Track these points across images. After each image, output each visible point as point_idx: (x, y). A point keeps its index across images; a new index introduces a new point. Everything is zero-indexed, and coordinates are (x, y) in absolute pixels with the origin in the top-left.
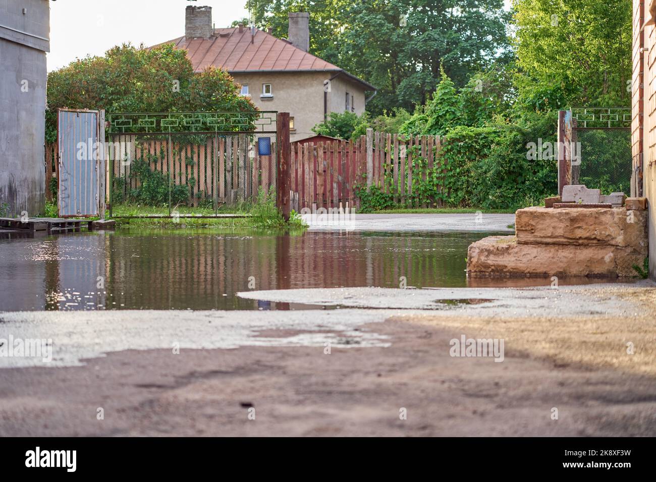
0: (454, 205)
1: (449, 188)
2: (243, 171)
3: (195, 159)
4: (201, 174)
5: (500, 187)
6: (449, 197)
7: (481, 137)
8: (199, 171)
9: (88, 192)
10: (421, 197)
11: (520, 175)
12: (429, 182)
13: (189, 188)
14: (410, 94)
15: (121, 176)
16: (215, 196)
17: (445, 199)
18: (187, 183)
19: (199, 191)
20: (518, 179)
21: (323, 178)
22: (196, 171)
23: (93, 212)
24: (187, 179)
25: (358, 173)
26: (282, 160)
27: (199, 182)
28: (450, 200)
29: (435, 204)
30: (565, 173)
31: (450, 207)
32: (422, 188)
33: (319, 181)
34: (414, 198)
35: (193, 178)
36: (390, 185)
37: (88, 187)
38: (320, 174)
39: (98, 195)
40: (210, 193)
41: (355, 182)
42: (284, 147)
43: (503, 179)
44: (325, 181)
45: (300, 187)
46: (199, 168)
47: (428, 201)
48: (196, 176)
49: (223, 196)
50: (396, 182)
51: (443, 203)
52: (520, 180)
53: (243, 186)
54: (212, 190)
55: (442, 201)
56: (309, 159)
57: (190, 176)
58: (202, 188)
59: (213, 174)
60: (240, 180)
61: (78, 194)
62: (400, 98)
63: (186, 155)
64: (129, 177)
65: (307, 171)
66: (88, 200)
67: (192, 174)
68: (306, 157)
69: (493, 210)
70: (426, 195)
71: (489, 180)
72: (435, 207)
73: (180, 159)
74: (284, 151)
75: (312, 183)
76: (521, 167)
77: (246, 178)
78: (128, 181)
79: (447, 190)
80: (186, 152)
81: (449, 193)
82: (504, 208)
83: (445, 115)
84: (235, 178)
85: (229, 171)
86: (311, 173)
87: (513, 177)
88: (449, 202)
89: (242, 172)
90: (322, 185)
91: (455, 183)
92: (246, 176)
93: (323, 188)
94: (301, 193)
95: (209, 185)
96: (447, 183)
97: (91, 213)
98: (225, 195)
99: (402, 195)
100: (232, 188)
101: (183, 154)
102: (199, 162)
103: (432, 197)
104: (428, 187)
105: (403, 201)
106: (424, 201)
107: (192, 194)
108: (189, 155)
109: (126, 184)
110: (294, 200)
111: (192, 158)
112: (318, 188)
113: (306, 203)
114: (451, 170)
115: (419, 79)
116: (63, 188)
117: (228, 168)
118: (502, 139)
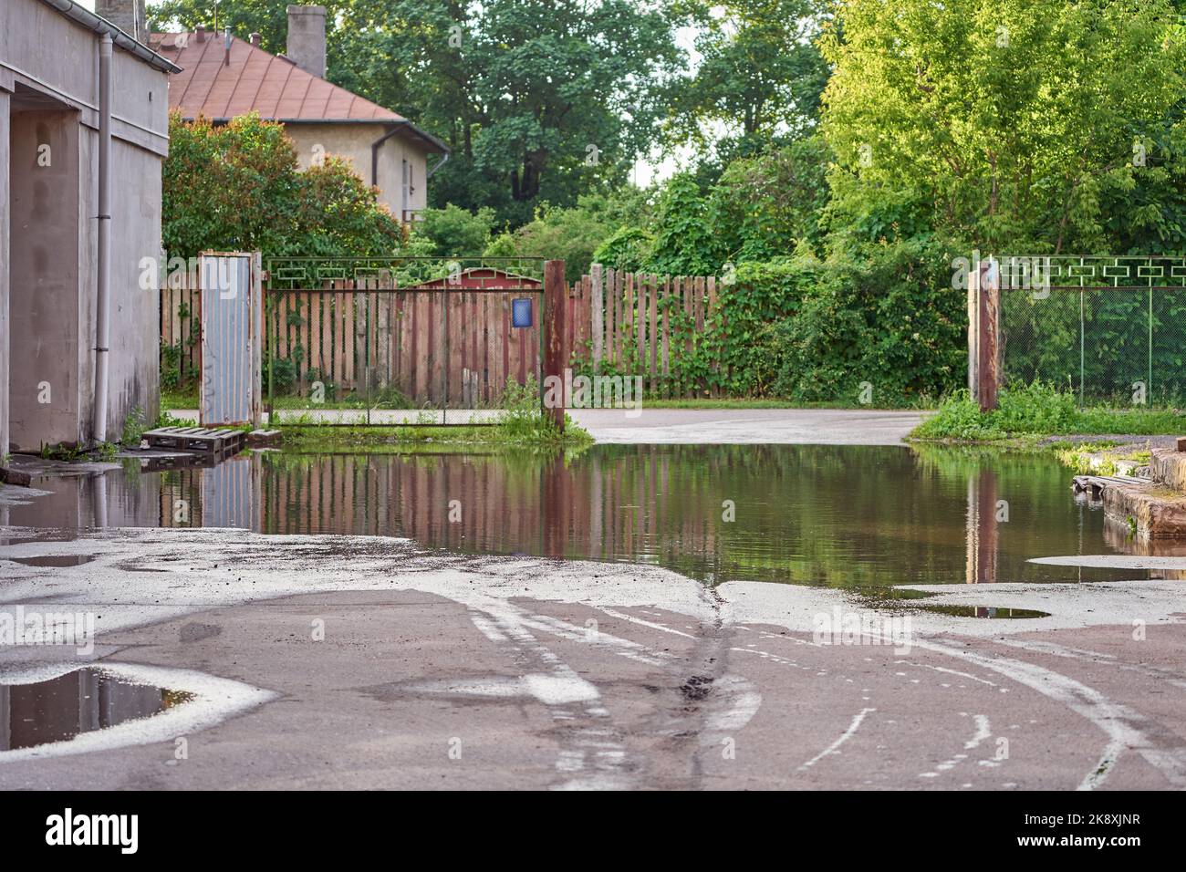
0: (738, 394)
1: (731, 366)
2: (385, 334)
3: (304, 314)
4: (313, 340)
5: (820, 365)
6: (730, 379)
7: (784, 281)
8: (309, 336)
9: (238, 385)
10: (684, 380)
11: (852, 344)
12: (699, 354)
13: (293, 364)
14: (498, 157)
15: (175, 344)
16: (338, 378)
17: (722, 384)
18: (289, 355)
19: (309, 370)
20: (848, 351)
21: (518, 347)
22: (304, 334)
23: (244, 416)
24: (289, 349)
25: (579, 338)
26: (554, 336)
27: (310, 353)
28: (732, 385)
29: (707, 392)
30: (988, 357)
31: (734, 396)
32: (687, 366)
33: (513, 351)
34: (672, 381)
35: (299, 348)
36: (632, 358)
37: (238, 378)
38: (513, 341)
39: (250, 390)
40: (329, 372)
41: (573, 353)
42: (557, 315)
43: (823, 352)
44: (522, 353)
45: (481, 363)
46: (310, 330)
47: (697, 387)
48: (304, 342)
49: (352, 378)
50: (642, 354)
51: (721, 391)
52: (851, 352)
53: (384, 361)
54: (333, 367)
55: (718, 386)
56: (496, 315)
57: (293, 344)
58: (315, 364)
59: (333, 341)
60: (380, 350)
61: (225, 390)
62: (479, 165)
63: (288, 307)
64: (188, 343)
65: (491, 334)
66: (238, 399)
67: (298, 340)
68: (490, 312)
69: (811, 404)
70: (692, 376)
71: (803, 354)
72: (708, 397)
73: (277, 315)
74: (556, 321)
75: (501, 355)
76: (855, 333)
77: (391, 347)
78: (187, 351)
79: (726, 369)
80: (288, 302)
81: (730, 372)
82: (828, 400)
83: (685, 232)
84: (372, 348)
85: (361, 336)
86: (499, 339)
87: (840, 348)
88: (731, 389)
89: (383, 337)
90: (517, 359)
91: (740, 357)
92: (391, 344)
93: (519, 363)
94: (482, 372)
95: (328, 360)
96: (727, 356)
97: (241, 419)
98: (355, 376)
99: (653, 376)
100: (367, 364)
101: (283, 306)
102: (310, 319)
103: (701, 380)
104: (696, 364)
105: (653, 386)
106: (690, 386)
107: (299, 374)
108: (293, 307)
109: (182, 357)
110: (470, 385)
111: (298, 312)
112: (511, 363)
113: (490, 390)
114: (733, 336)
115: (516, 129)
116: (207, 380)
117: (361, 329)
118: (821, 287)
